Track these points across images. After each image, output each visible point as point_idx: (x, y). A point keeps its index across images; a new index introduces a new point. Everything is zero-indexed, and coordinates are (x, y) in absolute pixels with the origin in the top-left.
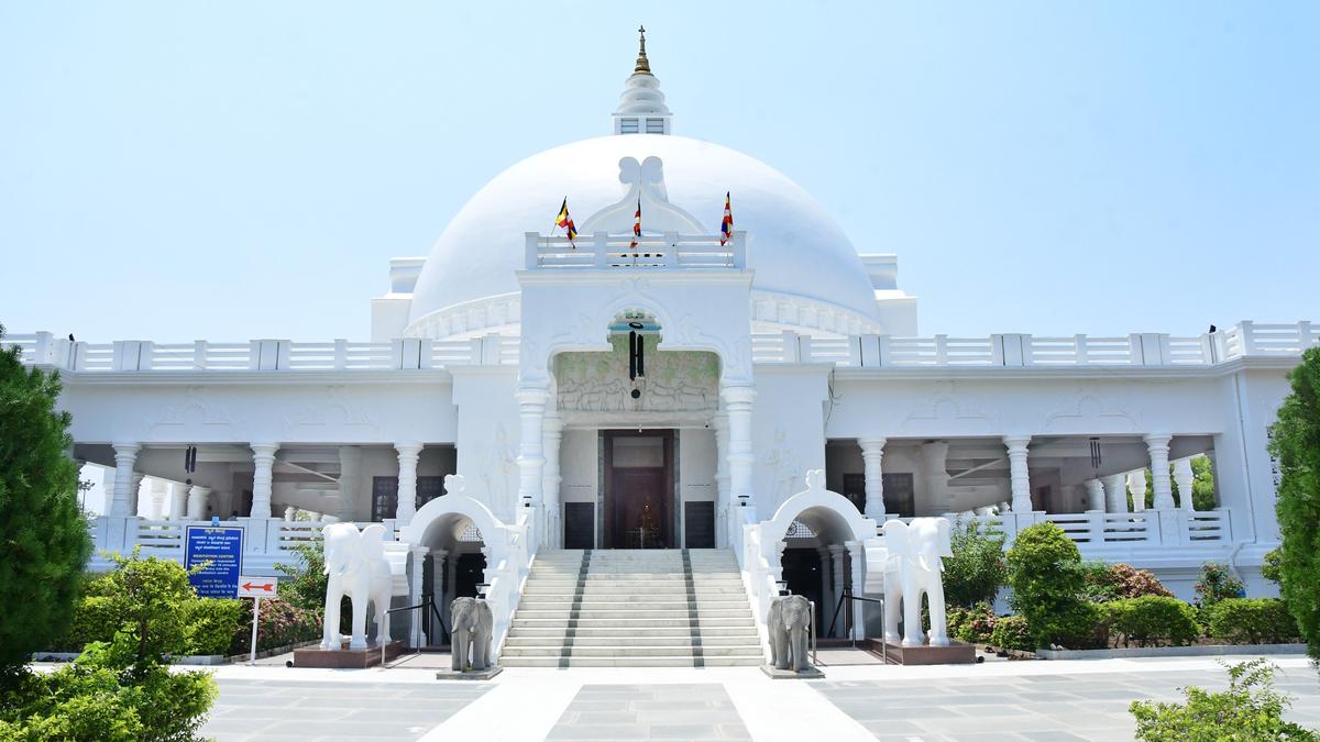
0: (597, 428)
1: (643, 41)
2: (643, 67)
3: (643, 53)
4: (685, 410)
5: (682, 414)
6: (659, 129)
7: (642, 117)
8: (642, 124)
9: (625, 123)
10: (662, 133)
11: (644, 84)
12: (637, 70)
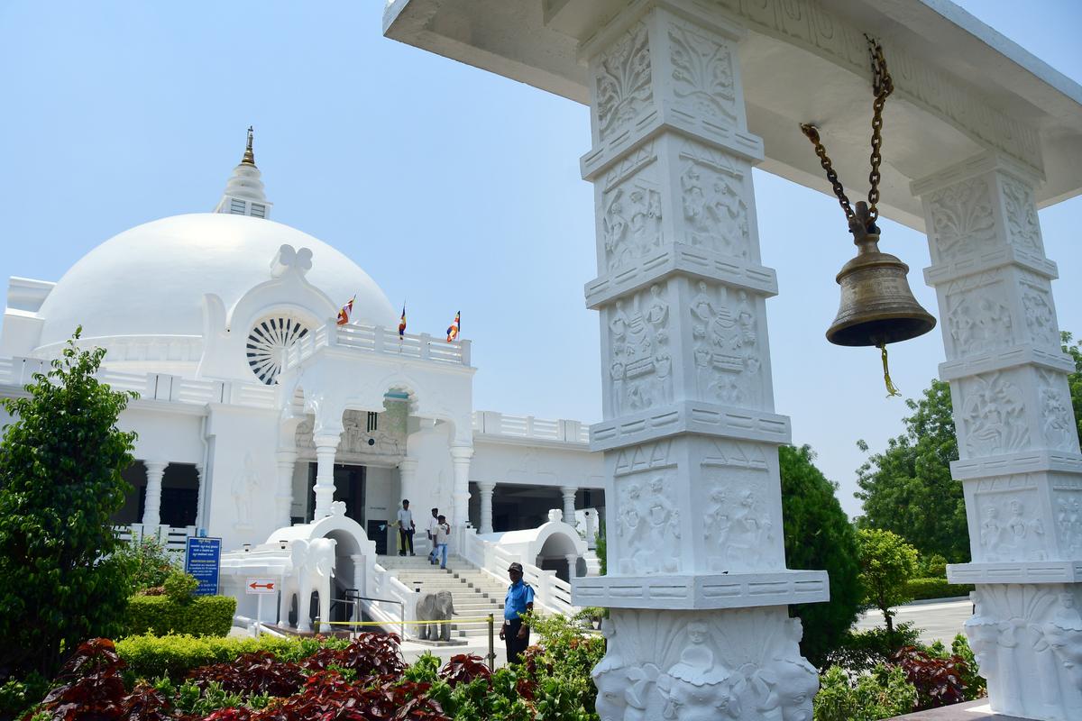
0: (309, 461)
1: (251, 138)
2: (249, 160)
3: (250, 148)
4: (383, 454)
5: (381, 457)
6: (261, 214)
7: (249, 201)
8: (248, 208)
9: (235, 203)
10: (263, 217)
11: (248, 174)
12: (243, 161)
